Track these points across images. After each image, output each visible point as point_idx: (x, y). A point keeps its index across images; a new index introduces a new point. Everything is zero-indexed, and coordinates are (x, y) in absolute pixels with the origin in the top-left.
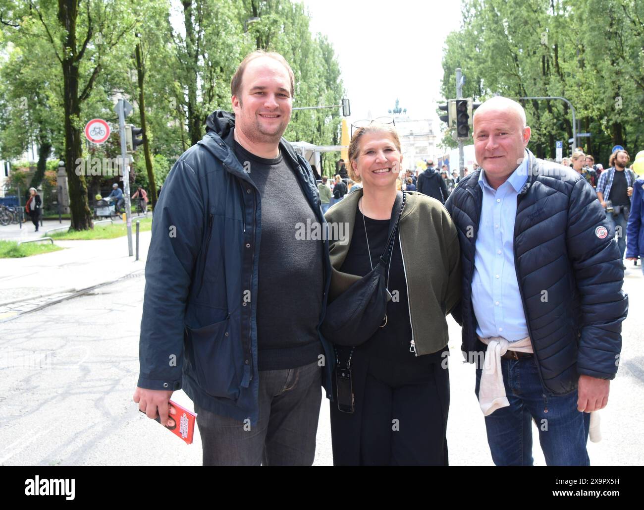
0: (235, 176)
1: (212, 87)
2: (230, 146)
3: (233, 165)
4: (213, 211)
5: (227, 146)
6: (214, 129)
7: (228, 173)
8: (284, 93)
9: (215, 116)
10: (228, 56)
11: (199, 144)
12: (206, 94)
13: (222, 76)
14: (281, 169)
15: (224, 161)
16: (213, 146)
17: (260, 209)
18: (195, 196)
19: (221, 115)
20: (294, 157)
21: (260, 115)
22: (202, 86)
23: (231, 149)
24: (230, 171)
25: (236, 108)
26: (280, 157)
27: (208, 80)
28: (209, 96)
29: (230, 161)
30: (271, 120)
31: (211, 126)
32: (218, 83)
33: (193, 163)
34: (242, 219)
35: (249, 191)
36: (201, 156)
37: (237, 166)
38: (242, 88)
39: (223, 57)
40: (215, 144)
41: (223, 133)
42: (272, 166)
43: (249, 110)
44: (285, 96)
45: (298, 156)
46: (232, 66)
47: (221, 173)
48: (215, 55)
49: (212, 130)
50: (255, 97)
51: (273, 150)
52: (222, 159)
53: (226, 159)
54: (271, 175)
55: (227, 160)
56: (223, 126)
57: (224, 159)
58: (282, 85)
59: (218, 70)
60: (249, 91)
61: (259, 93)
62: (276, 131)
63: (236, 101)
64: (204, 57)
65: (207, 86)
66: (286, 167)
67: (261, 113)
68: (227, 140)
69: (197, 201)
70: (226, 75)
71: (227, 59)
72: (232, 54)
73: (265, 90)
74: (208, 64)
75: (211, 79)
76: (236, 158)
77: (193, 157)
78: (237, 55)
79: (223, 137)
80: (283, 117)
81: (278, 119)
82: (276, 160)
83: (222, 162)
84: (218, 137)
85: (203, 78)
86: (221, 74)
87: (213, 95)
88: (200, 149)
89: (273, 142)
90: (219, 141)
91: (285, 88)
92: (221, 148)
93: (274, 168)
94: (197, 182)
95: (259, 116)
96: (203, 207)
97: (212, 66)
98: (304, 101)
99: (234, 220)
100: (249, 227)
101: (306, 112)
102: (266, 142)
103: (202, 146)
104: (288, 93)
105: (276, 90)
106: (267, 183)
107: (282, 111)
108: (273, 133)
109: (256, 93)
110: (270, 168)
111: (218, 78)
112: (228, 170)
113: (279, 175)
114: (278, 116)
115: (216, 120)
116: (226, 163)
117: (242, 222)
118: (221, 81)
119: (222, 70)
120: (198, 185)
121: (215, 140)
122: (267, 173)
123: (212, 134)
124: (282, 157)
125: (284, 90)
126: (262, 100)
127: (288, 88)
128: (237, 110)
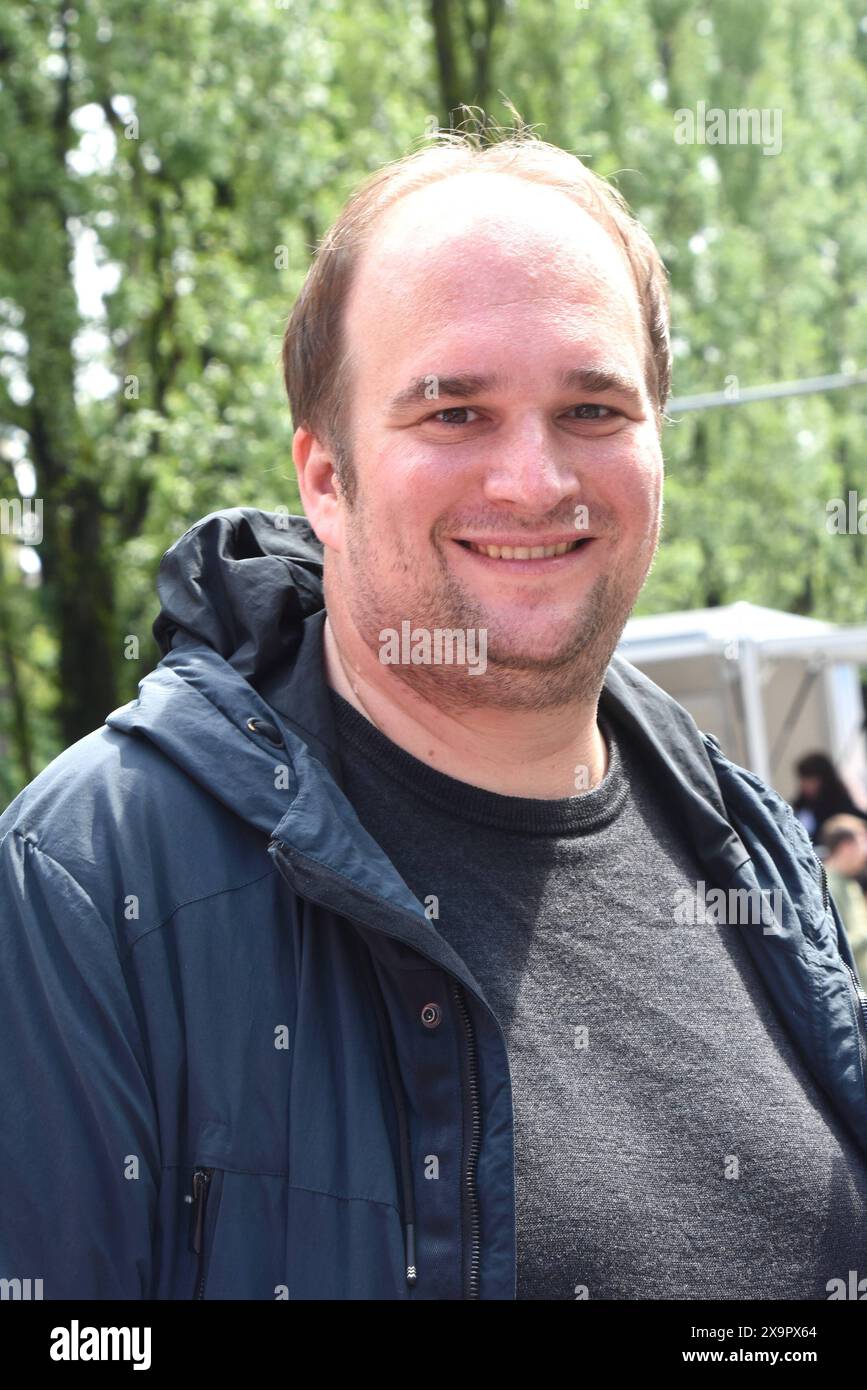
0: (344, 924)
1: (168, 306)
2: (304, 733)
3: (330, 853)
4: (211, 1147)
5: (287, 732)
6: (209, 630)
7: (300, 902)
8: (603, 398)
9: (210, 552)
10: (260, 107)
11: (117, 730)
12: (137, 351)
13: (224, 233)
14: (622, 863)
15: (278, 828)
16: (202, 740)
17: (507, 1125)
18: (101, 1052)
19: (244, 539)
20: (699, 783)
21: (465, 544)
22: (109, 301)
23: (310, 753)
24: (312, 896)
25: (324, 499)
26: (613, 786)
27: (144, 261)
28: (154, 357)
29: (310, 827)
30: (532, 580)
31: (190, 614)
32: (206, 282)
33: (87, 847)
34: (390, 1197)
35: (431, 1015)
36: (130, 803)
37: (358, 861)
38: (348, 389)
39: (227, 114)
40: (218, 726)
41: (261, 658)
42: (567, 844)
43: (392, 517)
44: (614, 413)
45: (721, 771)
46: (288, 166)
47: (260, 900)
48: (169, 102)
49: (195, 638)
50: (427, 440)
51: (568, 743)
52: (261, 821)
53: (289, 818)
54: (560, 899)
55: (297, 821)
56: (258, 606)
57: (278, 816)
58: (592, 355)
59: (200, 194)
60: (387, 406)
61: (454, 416)
62: (567, 639)
63: (317, 456)
64: (112, 118)
65: (143, 301)
66: (652, 845)
67: (468, 534)
68: (285, 695)
69: (112, 1086)
70: (253, 221)
71: (255, 124)
72: (281, 93)
73: (483, 399)
74: (135, 162)
75: (160, 253)
76: (347, 807)
77: (85, 815)
78: (317, 95)
79: (264, 678)
80: (614, 543)
81: (580, 564)
82: (590, 804)
83: (264, 837)
84: (229, 680)
85: (114, 245)
86: (224, 218)
87: (177, 356)
88: (124, 763)
89: (560, 698)
90: (244, 705)
91: (608, 366)
92: (250, 749)
93: (578, 859)
94: (114, 966)
95: (453, 552)
96: (149, 1125)
97: (162, 176)
98: (745, 348)
99: (342, 1202)
100: (436, 1248)
101: (761, 414)
102: (512, 703)
103: (137, 739)
104: (631, 395)
105: (550, 392)
106: (535, 954)
107: (602, 513)
108: (553, 651)
109: (432, 417)
110: (550, 860)
111: (199, 247)
112: (302, 885)
113: (610, 902)
114: (580, 544)
115: (213, 575)
116: (289, 845)
117: (392, 1213)
118: (223, 264)
119: (224, 196)
120: (120, 984)
121: (215, 700)
122: (534, 893)
123: (196, 664)
124: (625, 786)
125: (606, 383)
126: (471, 460)
127: (626, 363)
128: (327, 515)
